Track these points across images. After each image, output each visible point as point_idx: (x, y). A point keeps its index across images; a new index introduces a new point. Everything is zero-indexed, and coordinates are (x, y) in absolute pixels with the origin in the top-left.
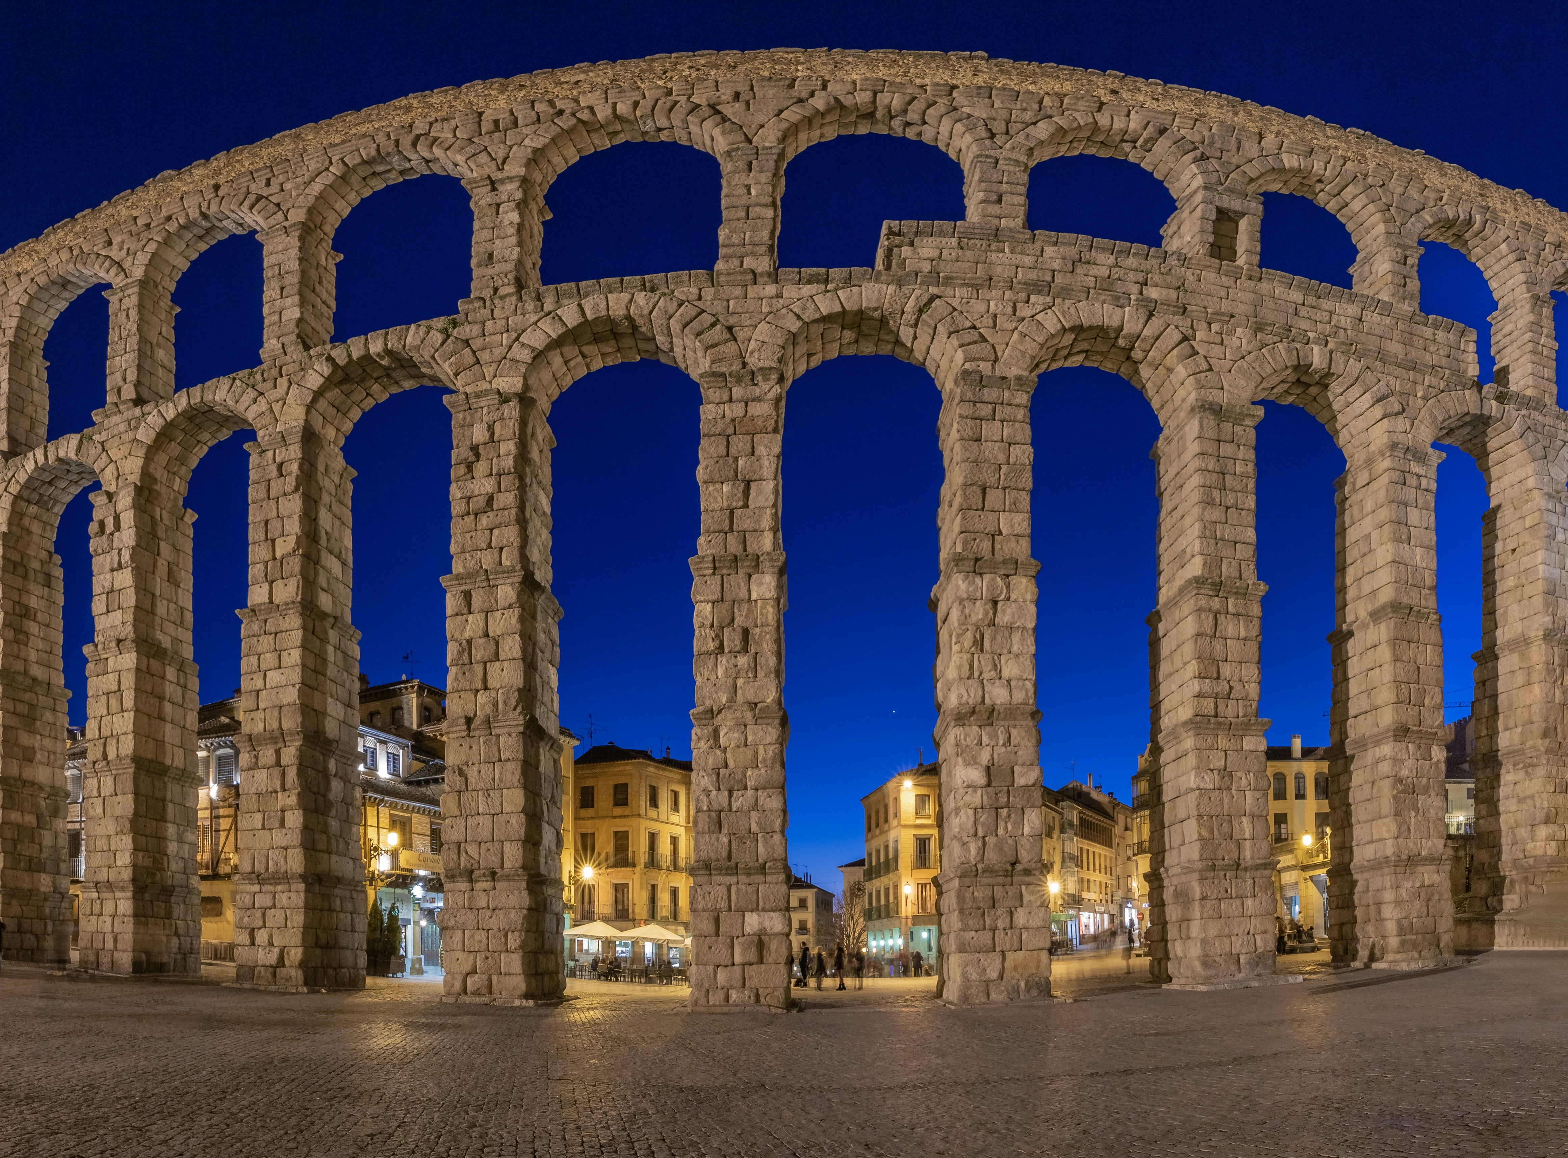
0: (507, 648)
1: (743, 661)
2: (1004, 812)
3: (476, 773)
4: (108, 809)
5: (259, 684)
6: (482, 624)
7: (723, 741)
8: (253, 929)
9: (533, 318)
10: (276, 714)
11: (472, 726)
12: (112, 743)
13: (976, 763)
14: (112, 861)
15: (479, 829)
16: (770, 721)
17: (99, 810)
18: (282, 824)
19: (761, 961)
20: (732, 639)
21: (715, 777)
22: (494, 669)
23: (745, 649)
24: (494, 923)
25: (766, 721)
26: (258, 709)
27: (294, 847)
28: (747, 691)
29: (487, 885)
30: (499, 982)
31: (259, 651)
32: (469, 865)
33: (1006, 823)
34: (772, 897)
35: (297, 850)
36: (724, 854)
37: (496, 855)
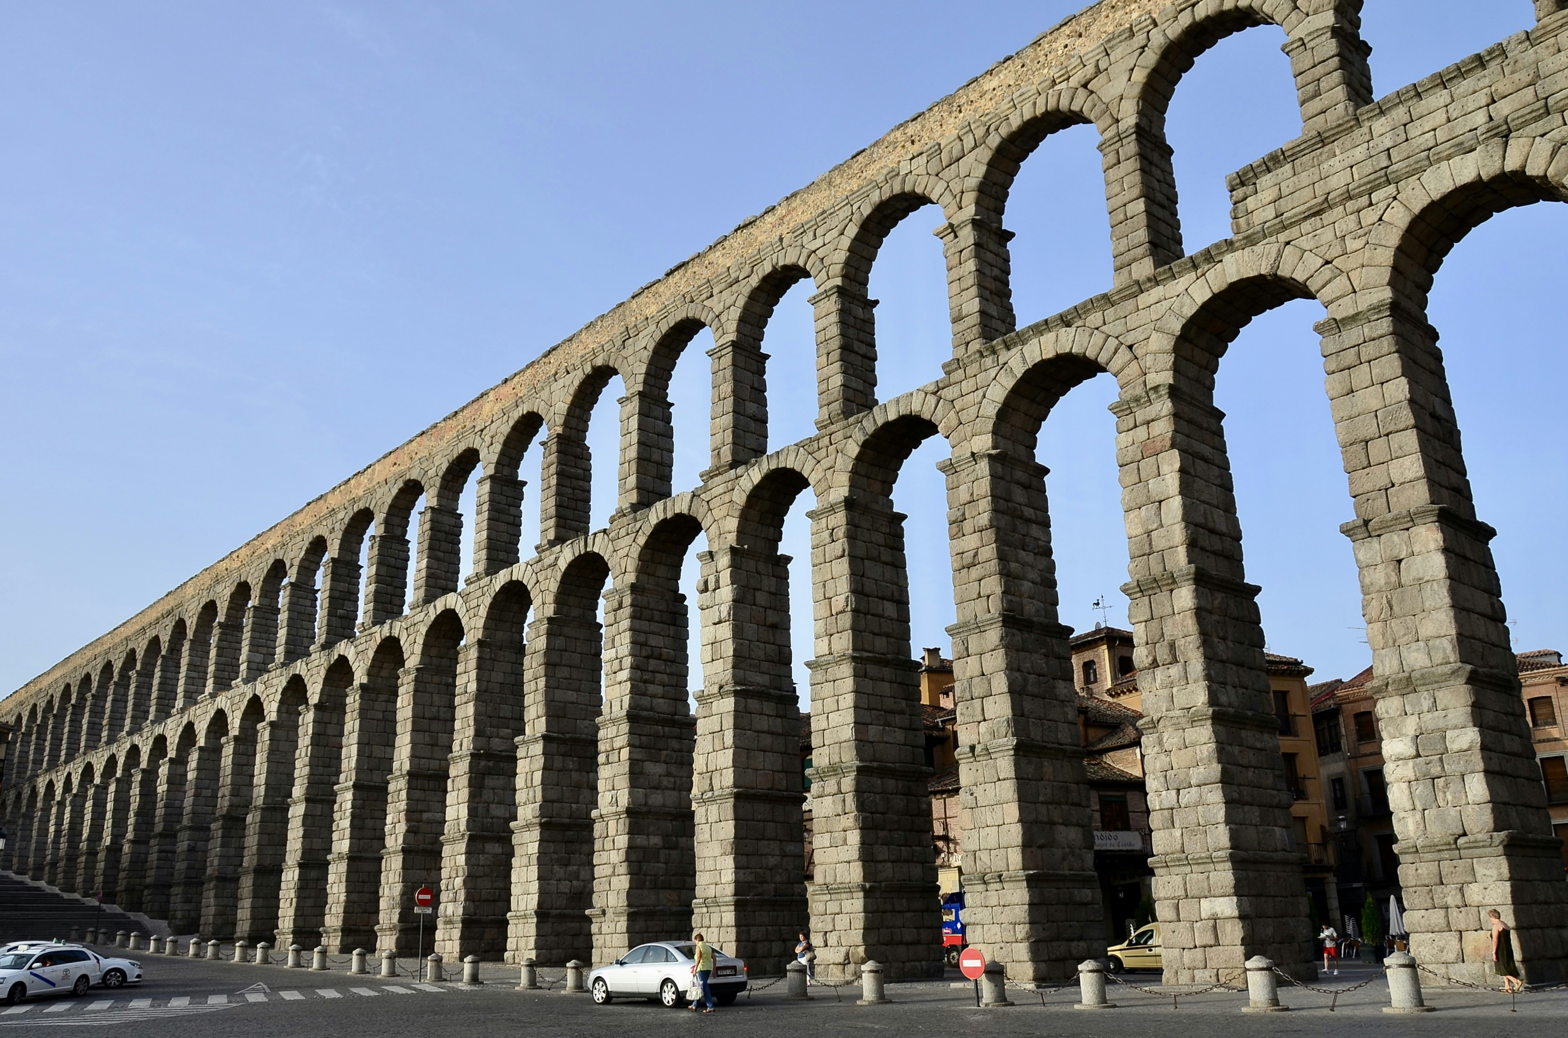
0: (996, 684)
1: (1175, 671)
2: (1440, 782)
3: (982, 792)
4: (714, 834)
5: (824, 725)
6: (978, 666)
7: (1167, 746)
8: (826, 932)
9: (993, 373)
10: (837, 750)
11: (976, 753)
12: (716, 775)
13: (1401, 735)
14: (718, 879)
15: (988, 840)
16: (1203, 723)
17: (707, 836)
18: (845, 843)
19: (1217, 944)
20: (1163, 654)
21: (1162, 780)
22: (989, 702)
23: (1175, 660)
24: (1004, 918)
25: (1199, 723)
26: (824, 745)
27: (854, 861)
28: (1181, 700)
29: (998, 886)
30: (1012, 968)
31: (822, 696)
32: (983, 870)
33: (1445, 793)
34: (1219, 884)
35: (857, 863)
36: (1178, 847)
37: (1002, 860)
